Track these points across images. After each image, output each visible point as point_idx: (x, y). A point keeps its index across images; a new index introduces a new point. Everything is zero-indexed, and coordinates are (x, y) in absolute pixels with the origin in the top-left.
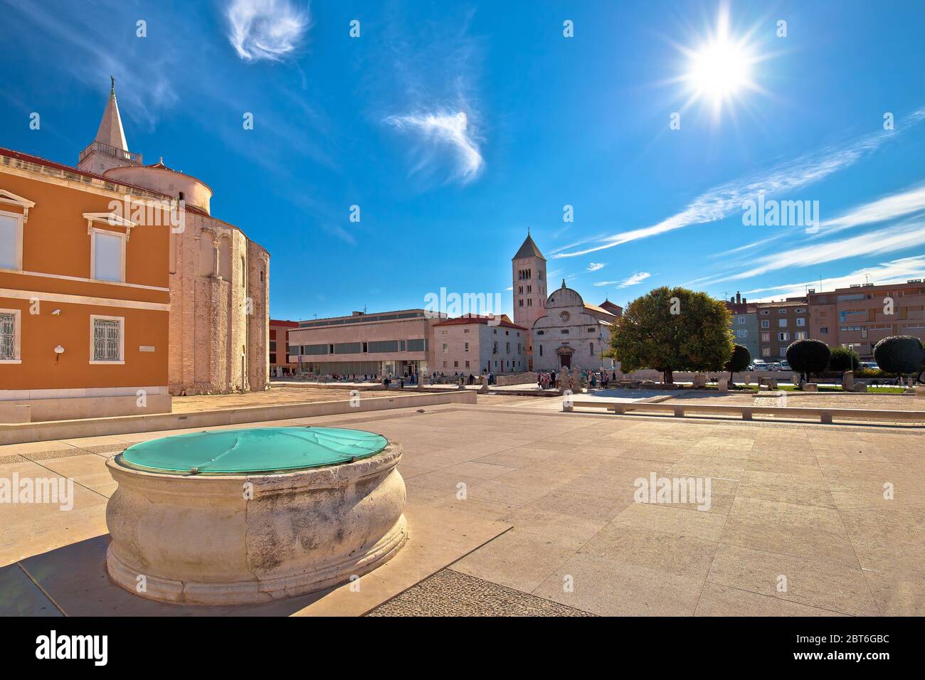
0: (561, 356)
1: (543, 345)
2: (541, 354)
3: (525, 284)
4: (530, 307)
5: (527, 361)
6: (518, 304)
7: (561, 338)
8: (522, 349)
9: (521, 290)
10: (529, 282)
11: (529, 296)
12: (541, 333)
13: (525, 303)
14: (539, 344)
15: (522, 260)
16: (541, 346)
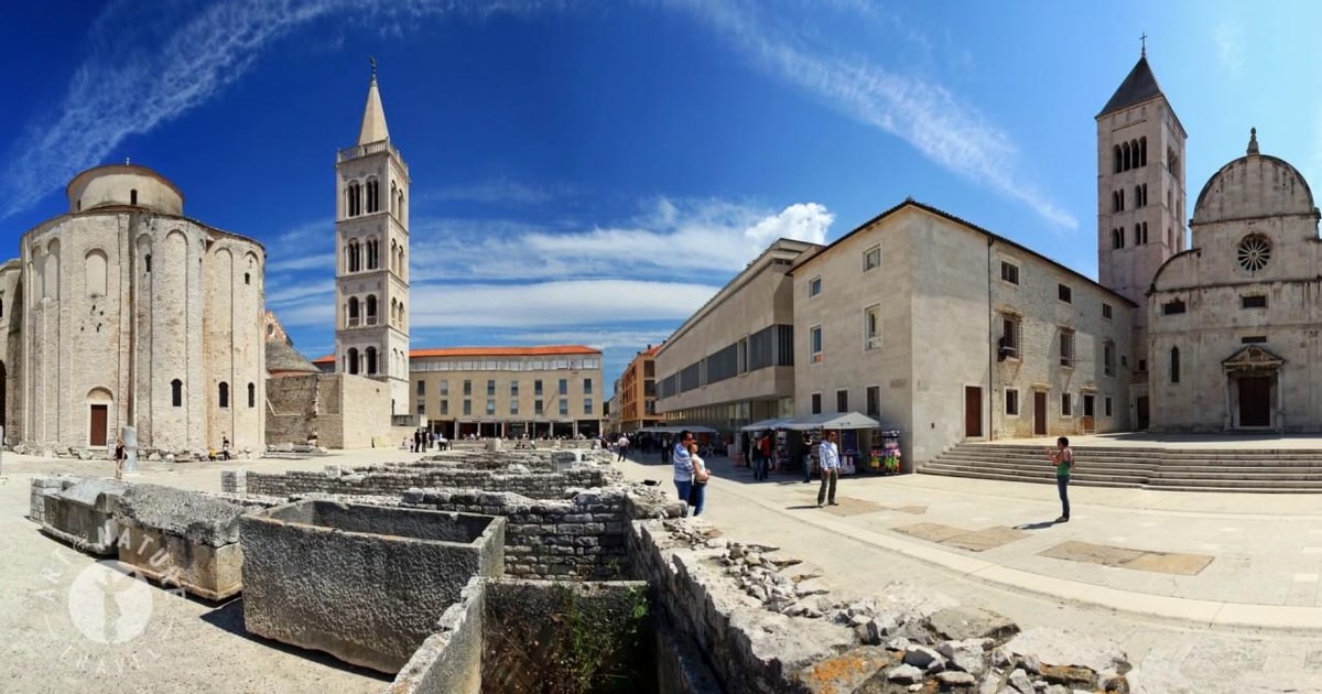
0: (1241, 382)
1: (1181, 350)
2: (1175, 378)
3: (1128, 181)
4: (1141, 247)
5: (1133, 401)
6: (1109, 240)
7: (1241, 323)
8: (1118, 361)
9: (1118, 201)
10: (1140, 176)
11: (1142, 216)
12: (1175, 308)
13: (1129, 236)
14: (1168, 343)
15: (1124, 114)
16: (1175, 352)
